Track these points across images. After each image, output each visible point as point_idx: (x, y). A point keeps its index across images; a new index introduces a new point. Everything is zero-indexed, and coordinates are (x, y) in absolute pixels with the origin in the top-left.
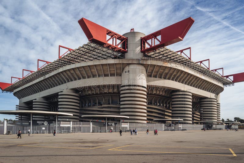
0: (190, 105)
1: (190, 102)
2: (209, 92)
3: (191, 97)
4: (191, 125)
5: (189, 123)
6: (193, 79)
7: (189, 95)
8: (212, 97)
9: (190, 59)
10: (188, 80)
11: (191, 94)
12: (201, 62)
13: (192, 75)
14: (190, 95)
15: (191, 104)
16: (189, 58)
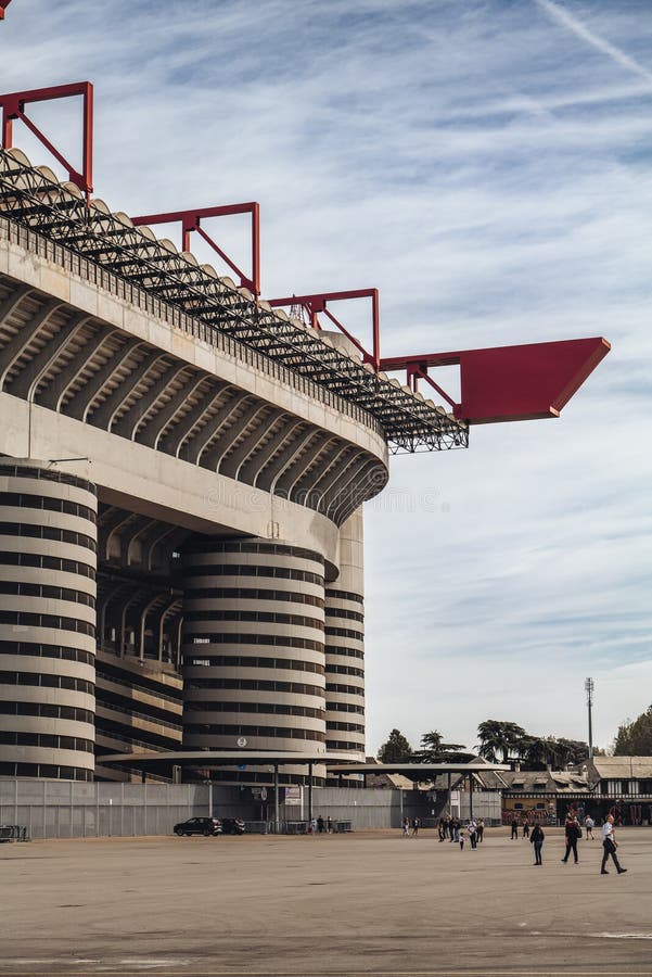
0: (82, 597)
1: (82, 569)
2: (263, 484)
3: (89, 529)
4: (87, 792)
5: (67, 772)
6: (109, 363)
7: (70, 508)
8: (287, 538)
9: (82, 181)
10: (70, 365)
11: (91, 501)
12: (191, 220)
13: (99, 329)
14: (83, 511)
15: (89, 586)
16: (74, 177)
